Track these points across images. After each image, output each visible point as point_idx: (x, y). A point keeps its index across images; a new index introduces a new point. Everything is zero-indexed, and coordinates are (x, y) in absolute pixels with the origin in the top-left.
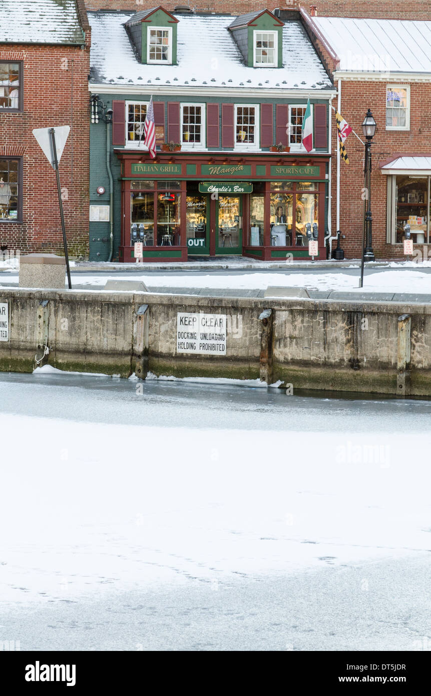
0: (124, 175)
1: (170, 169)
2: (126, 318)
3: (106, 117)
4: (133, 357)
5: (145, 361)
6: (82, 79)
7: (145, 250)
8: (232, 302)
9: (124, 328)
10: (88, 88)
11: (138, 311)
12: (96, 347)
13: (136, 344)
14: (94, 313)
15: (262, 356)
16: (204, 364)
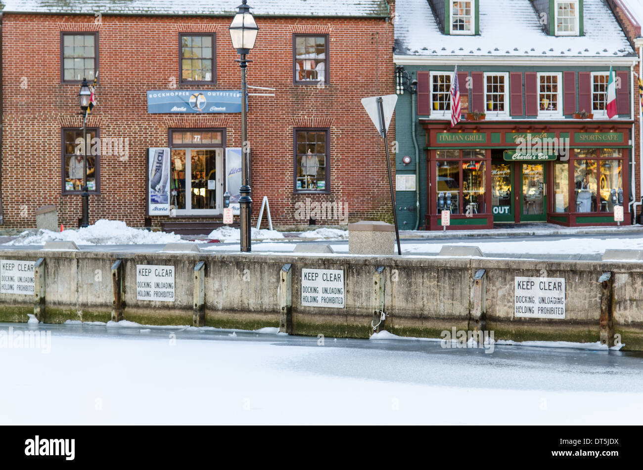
0: (430, 144)
1: (475, 137)
2: (463, 283)
3: (411, 88)
4: (471, 322)
5: (482, 325)
6: (387, 51)
7: (452, 218)
8: (571, 265)
9: (461, 293)
10: (392, 59)
11: (475, 275)
12: (434, 313)
13: (473, 308)
14: (430, 278)
15: (602, 319)
16: (542, 327)
